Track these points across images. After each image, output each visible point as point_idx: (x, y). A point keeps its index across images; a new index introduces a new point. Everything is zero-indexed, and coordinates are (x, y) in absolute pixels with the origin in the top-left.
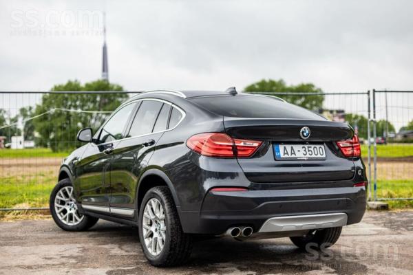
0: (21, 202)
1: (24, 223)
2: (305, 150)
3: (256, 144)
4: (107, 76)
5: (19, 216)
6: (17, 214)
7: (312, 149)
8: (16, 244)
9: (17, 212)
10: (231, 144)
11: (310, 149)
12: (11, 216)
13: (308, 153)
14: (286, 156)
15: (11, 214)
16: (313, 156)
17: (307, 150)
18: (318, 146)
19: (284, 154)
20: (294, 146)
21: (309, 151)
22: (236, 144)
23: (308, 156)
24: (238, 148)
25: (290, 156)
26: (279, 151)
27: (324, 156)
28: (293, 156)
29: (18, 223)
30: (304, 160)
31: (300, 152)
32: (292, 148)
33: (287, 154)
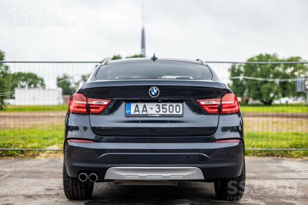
0: (53, 144)
1: (51, 161)
2: (159, 108)
3: (106, 103)
4: (144, 52)
5: (50, 155)
6: (49, 154)
7: (167, 107)
8: (34, 177)
9: (50, 151)
10: (85, 103)
11: (164, 107)
12: (45, 154)
13: (161, 110)
14: (137, 113)
15: (45, 153)
16: (168, 113)
17: (161, 108)
18: (174, 105)
19: (135, 111)
20: (147, 104)
21: (163, 108)
22: (89, 103)
23: (161, 113)
24: (90, 106)
25: (141, 113)
26: (130, 109)
27: (181, 113)
28: (145, 113)
29: (46, 161)
30: (156, 117)
31: (152, 109)
32: (145, 106)
33: (138, 111)
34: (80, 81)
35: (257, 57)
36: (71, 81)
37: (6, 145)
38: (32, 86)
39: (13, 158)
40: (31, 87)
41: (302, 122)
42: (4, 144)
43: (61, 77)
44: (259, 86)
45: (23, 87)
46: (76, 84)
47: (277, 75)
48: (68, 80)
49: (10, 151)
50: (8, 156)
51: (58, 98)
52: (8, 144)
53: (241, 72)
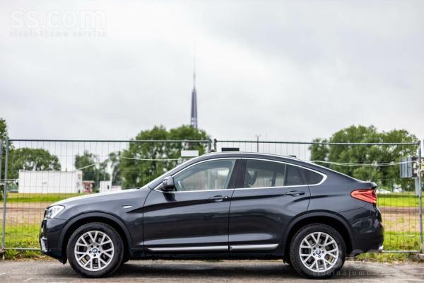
4: (196, 122)
34: (107, 161)
35: (347, 130)
36: (95, 160)
37: (22, 244)
38: (42, 167)
39: (32, 261)
40: (40, 169)
41: (403, 219)
42: (20, 243)
43: (81, 154)
44: (350, 170)
45: (30, 169)
46: (101, 165)
47: (374, 155)
48: (90, 159)
49: (28, 252)
50: (26, 257)
51: (78, 184)
52: (25, 242)
53: (327, 151)
